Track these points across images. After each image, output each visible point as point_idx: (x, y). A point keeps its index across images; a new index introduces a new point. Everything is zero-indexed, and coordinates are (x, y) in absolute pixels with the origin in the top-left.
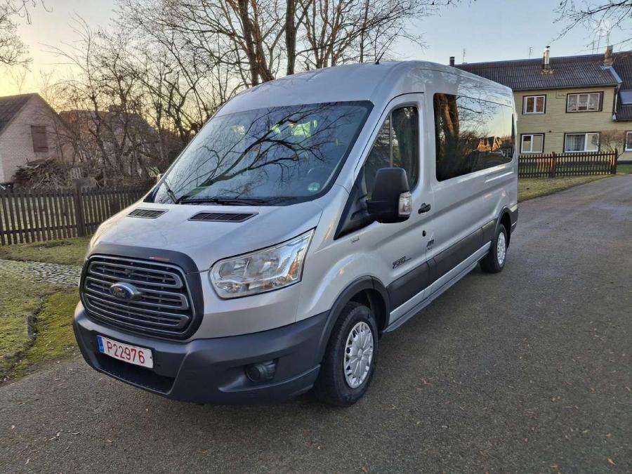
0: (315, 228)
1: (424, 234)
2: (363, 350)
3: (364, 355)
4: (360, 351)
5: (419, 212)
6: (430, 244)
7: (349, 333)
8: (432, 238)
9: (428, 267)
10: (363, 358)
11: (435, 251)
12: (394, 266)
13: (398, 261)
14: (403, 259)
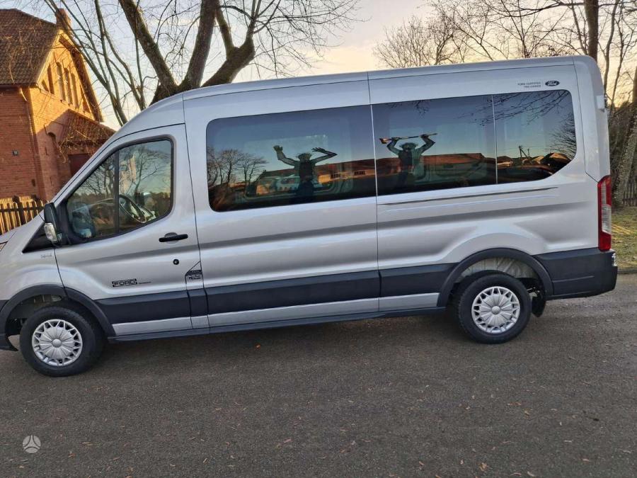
0: (6, 242)
1: (176, 262)
2: (62, 341)
3: (64, 345)
4: (57, 341)
5: (162, 240)
6: (194, 274)
7: (40, 324)
8: (197, 268)
9: (186, 296)
10: (62, 347)
11: (209, 283)
12: (115, 284)
13: (121, 281)
14: (131, 280)
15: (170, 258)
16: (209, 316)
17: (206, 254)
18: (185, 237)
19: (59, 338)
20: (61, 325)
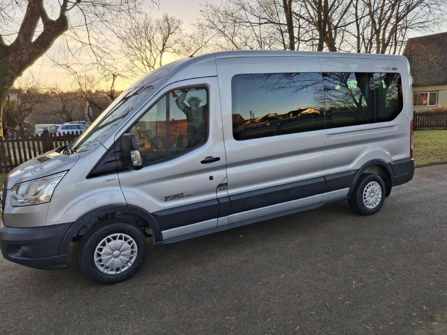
0: (68, 170)
1: (211, 178)
2: (121, 252)
3: (123, 255)
4: (116, 252)
5: (203, 162)
6: (223, 186)
7: (102, 239)
8: (225, 182)
9: (217, 203)
10: (121, 257)
11: (231, 192)
12: (167, 199)
13: (172, 196)
14: (179, 194)
15: (207, 175)
16: (229, 216)
17: (231, 171)
18: (218, 159)
19: (119, 250)
20: (120, 238)
